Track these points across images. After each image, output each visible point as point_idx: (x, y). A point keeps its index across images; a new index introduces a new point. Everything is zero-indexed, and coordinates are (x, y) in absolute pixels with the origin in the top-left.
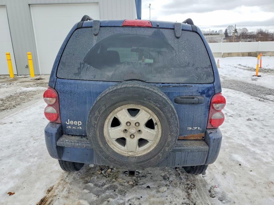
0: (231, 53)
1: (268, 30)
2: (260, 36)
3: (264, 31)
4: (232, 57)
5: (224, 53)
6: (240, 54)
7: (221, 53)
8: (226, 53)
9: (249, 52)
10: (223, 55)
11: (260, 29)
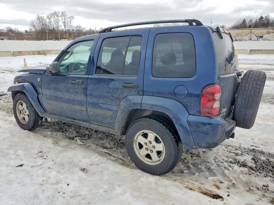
0: (21, 52)
1: (17, 29)
2: (11, 34)
3: (13, 30)
4: (23, 55)
5: (14, 52)
6: (31, 53)
7: (11, 51)
8: (17, 51)
9: (38, 51)
10: (13, 54)
11: (9, 27)
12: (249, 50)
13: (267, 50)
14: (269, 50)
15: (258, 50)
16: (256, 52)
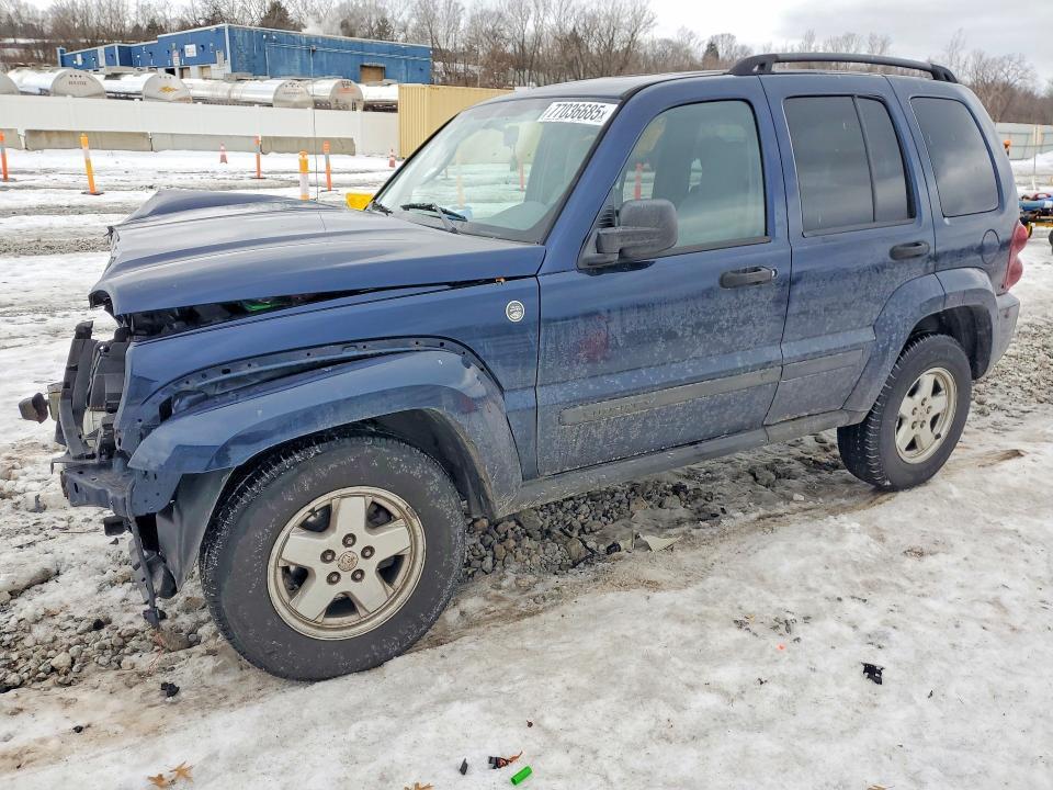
12: (22, 133)
13: (94, 132)
14: (100, 133)
15: (59, 132)
16: (55, 140)
